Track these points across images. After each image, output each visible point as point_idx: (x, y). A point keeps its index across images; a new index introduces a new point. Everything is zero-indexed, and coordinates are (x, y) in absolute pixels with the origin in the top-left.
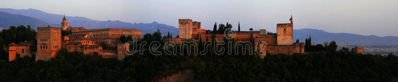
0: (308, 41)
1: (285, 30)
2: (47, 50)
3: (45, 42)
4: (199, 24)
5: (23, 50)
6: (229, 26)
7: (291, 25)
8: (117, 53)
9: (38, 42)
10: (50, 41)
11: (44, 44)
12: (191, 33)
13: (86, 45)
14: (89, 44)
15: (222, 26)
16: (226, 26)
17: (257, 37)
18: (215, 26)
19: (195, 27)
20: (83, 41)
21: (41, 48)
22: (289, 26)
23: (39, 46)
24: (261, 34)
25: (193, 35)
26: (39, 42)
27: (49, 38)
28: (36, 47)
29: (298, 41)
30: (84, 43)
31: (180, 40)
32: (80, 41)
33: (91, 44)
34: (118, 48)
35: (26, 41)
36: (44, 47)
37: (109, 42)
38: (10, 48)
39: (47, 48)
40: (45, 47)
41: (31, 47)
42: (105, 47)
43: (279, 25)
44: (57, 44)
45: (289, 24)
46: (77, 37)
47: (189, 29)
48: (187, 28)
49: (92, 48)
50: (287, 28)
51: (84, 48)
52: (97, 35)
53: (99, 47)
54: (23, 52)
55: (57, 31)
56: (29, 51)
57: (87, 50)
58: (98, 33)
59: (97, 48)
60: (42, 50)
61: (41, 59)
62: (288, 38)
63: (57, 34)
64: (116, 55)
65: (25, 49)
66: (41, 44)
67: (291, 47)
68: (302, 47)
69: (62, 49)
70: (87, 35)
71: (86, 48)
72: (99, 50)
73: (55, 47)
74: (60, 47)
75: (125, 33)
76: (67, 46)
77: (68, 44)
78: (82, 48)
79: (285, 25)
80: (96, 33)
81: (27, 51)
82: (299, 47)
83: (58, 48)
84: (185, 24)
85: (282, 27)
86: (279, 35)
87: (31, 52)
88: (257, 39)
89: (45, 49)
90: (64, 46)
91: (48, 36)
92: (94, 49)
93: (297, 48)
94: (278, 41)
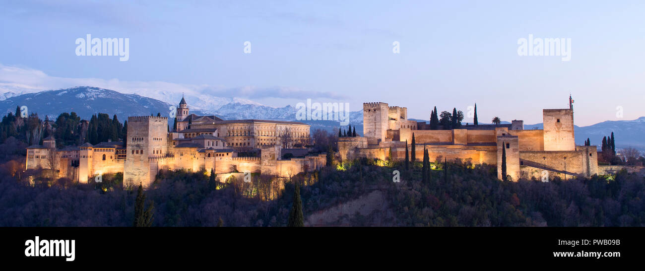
1: (558, 121)
2: (142, 157)
3: (139, 143)
4: (404, 110)
5: (104, 156)
6: (458, 116)
7: (569, 112)
8: (261, 163)
9: (128, 143)
10: (147, 141)
11: (138, 146)
12: (386, 127)
15: (446, 115)
16: (452, 112)
17: (504, 134)
18: (434, 115)
19: (394, 116)
21: (133, 152)
22: (566, 114)
23: (129, 149)
25: (388, 131)
26: (130, 142)
27: (147, 135)
28: (126, 151)
30: (207, 144)
31: (365, 140)
34: (263, 154)
35: (110, 141)
36: (137, 152)
37: (253, 143)
38: (83, 153)
39: (142, 152)
40: (139, 151)
41: (117, 150)
42: (243, 152)
43: (547, 112)
44: (159, 147)
45: (566, 110)
46: (198, 134)
47: (382, 121)
48: (378, 118)
49: (220, 155)
50: (563, 117)
51: (207, 155)
52: (233, 132)
53: (232, 152)
54: (104, 159)
55: (160, 123)
56: (113, 158)
57: (212, 158)
58: (236, 128)
59: (227, 154)
60: (134, 157)
61: (132, 171)
62: (565, 137)
63: (159, 127)
64: (260, 166)
65: (108, 154)
66: (132, 146)
67: (569, 155)
68: (591, 155)
69: (168, 155)
70: (216, 131)
71: (209, 154)
72: (231, 158)
73: (156, 152)
74: (164, 151)
75: (281, 128)
76: (177, 149)
77: (178, 147)
78: (203, 155)
79: (558, 113)
80: (232, 128)
81: (111, 158)
82: (584, 155)
83: (161, 153)
84: (375, 110)
85: (552, 116)
86: (547, 132)
87: (117, 159)
88: (503, 139)
89: (139, 154)
90: (173, 150)
91: (144, 133)
92: (223, 155)
93: (581, 156)
94: (545, 144)
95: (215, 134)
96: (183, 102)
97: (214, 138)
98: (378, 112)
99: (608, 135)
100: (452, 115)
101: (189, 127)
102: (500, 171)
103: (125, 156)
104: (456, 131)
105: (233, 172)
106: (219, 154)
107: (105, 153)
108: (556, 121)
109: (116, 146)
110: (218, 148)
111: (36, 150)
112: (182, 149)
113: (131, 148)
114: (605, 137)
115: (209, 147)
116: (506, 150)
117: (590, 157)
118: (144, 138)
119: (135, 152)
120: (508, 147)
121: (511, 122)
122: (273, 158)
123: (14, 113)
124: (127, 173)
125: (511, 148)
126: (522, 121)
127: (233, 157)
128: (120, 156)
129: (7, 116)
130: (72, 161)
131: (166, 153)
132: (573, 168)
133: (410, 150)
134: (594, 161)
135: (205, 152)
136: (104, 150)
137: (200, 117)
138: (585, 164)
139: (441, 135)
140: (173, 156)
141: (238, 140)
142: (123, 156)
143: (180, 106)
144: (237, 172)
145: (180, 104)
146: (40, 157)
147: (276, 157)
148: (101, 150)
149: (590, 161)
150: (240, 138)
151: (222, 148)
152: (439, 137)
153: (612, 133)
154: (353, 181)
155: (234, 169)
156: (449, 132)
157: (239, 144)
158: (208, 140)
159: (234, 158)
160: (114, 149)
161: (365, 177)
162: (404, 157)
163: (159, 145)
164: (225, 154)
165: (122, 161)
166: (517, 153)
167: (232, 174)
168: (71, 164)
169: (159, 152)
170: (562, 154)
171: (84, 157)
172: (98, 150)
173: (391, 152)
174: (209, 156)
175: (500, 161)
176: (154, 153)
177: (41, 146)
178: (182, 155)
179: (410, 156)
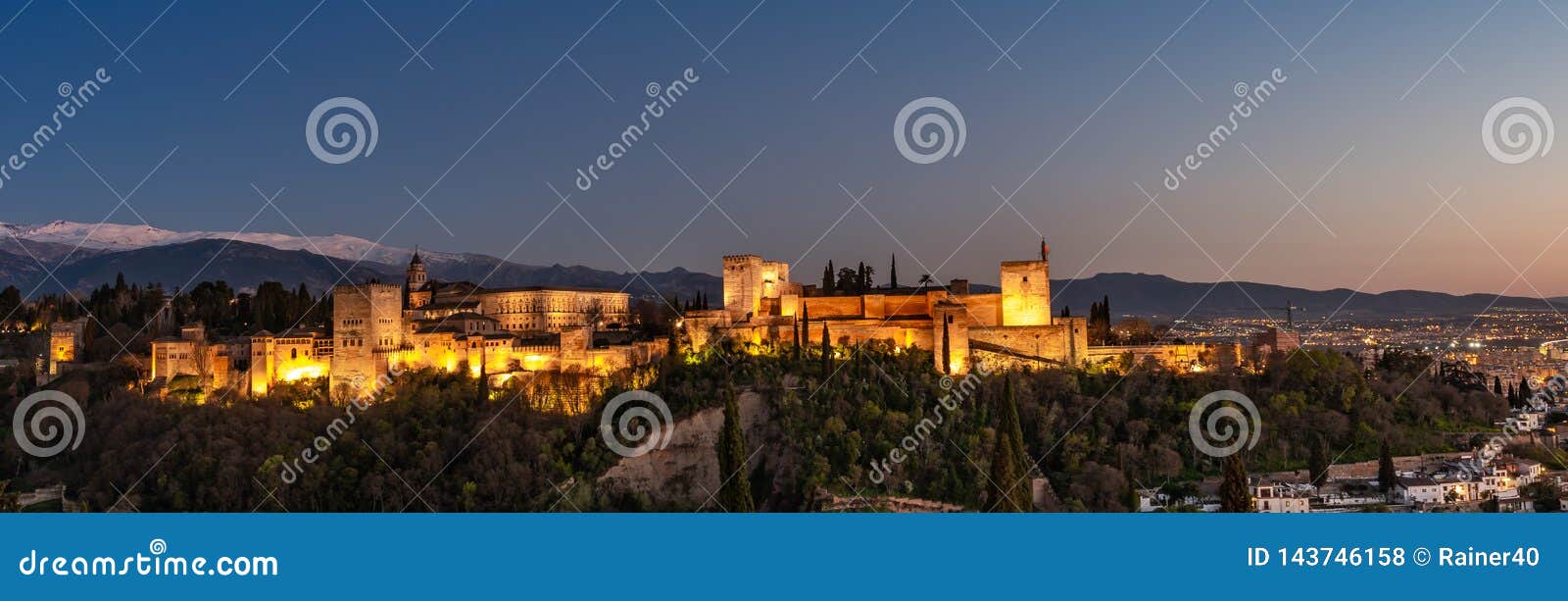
0: (1100, 312)
1: (1025, 279)
2: (361, 351)
3: (354, 328)
5: (294, 352)
6: (866, 274)
7: (1042, 265)
8: (559, 356)
9: (335, 329)
10: (370, 325)
11: (354, 333)
12: (758, 295)
15: (847, 273)
16: (856, 269)
17: (940, 303)
18: (829, 274)
21: (345, 343)
22: (1036, 269)
23: (338, 338)
25: (763, 299)
26: (339, 326)
27: (368, 315)
28: (332, 342)
31: (727, 314)
34: (563, 341)
35: (302, 327)
36: (353, 343)
38: (256, 347)
39: (360, 343)
40: (356, 341)
41: (317, 340)
43: (1008, 267)
44: (388, 334)
45: (1037, 263)
48: (747, 279)
49: (492, 344)
50: (1032, 274)
51: (471, 344)
52: (508, 307)
53: (512, 340)
54: (294, 355)
55: (388, 295)
56: (310, 353)
57: (479, 350)
58: (511, 300)
59: (504, 343)
60: (348, 351)
61: (345, 376)
62: (1035, 304)
63: (388, 302)
64: (558, 360)
65: (300, 348)
66: (344, 333)
67: (1044, 332)
68: (1077, 331)
69: (404, 347)
70: (479, 306)
71: (474, 343)
72: (511, 349)
73: (383, 342)
74: (397, 340)
75: (584, 299)
76: (420, 336)
77: (419, 332)
78: (463, 344)
79: (1025, 267)
80: (505, 300)
81: (307, 353)
82: (1067, 331)
83: (392, 344)
84: (742, 268)
85: (1015, 272)
86: (1007, 296)
87: (316, 356)
88: (941, 309)
89: (356, 347)
90: (411, 338)
91: (362, 311)
92: (497, 344)
93: (1061, 334)
94: (1005, 315)
95: (479, 310)
96: (416, 260)
98: (746, 270)
99: (1100, 301)
100: (857, 273)
101: (433, 301)
102: (939, 359)
103: (332, 350)
104: (867, 299)
105: (515, 370)
106: (490, 342)
107: (296, 346)
108: (1022, 279)
109: (314, 334)
110: (486, 332)
111: (169, 345)
112: (428, 336)
113: (340, 336)
114: (1095, 304)
115: (473, 332)
116: (949, 325)
117: (1075, 335)
118: (363, 319)
119: (349, 344)
120: (951, 322)
121: (949, 284)
122: (581, 348)
123: (112, 285)
124: (336, 378)
125: (955, 322)
126: (966, 281)
127: (513, 346)
128: (321, 350)
129: (99, 289)
130: (235, 361)
131: (400, 343)
132: (1050, 351)
133: (800, 329)
134: (1082, 340)
135: (466, 339)
136: (293, 342)
137: (452, 284)
138: (1068, 345)
139: (847, 305)
140: (412, 348)
141: (516, 320)
142: (326, 350)
143: (412, 267)
144: (521, 370)
145: (412, 264)
146: (178, 357)
147: (585, 345)
148: (288, 342)
149: (1076, 339)
150: (520, 315)
151: (492, 332)
152: (842, 308)
153: (1106, 298)
154: (714, 379)
155: (515, 366)
156: (857, 299)
157: (517, 326)
158: (470, 321)
159: (516, 349)
160: (311, 339)
161: (732, 373)
162: (791, 338)
163: (388, 331)
164: (501, 342)
165: (326, 359)
166: (965, 330)
167: (514, 374)
168: (233, 366)
169: (389, 342)
170: (1033, 330)
171: (259, 354)
172: (283, 342)
173: (770, 331)
174: (474, 346)
175: (939, 343)
176: (381, 343)
177: (178, 337)
178: (427, 345)
179: (800, 341)
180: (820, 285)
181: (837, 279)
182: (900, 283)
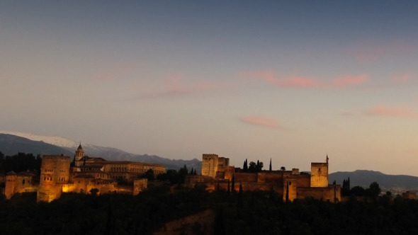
0: (346, 183)
1: (320, 170)
3: (49, 173)
4: (227, 160)
5: (24, 181)
6: (260, 165)
7: (326, 165)
8: (133, 190)
10: (56, 172)
12: (216, 169)
13: (100, 179)
14: (102, 178)
15: (252, 164)
16: (256, 163)
17: (287, 177)
18: (245, 164)
19: (221, 163)
20: (97, 174)
22: (324, 166)
23: (42, 177)
24: (293, 173)
25: (217, 172)
26: (43, 172)
27: (55, 168)
29: (334, 183)
30: (97, 176)
31: (202, 177)
32: (92, 174)
33: (106, 178)
34: (135, 184)
35: (28, 171)
36: (48, 179)
37: (128, 176)
38: (8, 178)
39: (51, 179)
41: (33, 177)
42: (121, 182)
43: (314, 165)
45: (324, 163)
46: (90, 169)
47: (214, 165)
50: (322, 168)
52: (115, 168)
53: (114, 182)
55: (64, 160)
56: (30, 182)
57: (100, 185)
58: (116, 166)
59: (111, 183)
62: (323, 179)
65: (26, 180)
67: (325, 190)
69: (70, 182)
70: (103, 168)
73: (61, 179)
74: (67, 179)
76: (76, 179)
77: (76, 177)
78: (94, 183)
79: (320, 165)
82: (333, 190)
83: (64, 181)
84: (209, 159)
85: (316, 167)
86: (313, 176)
87: (32, 183)
88: (287, 180)
90: (73, 179)
93: (331, 190)
94: (312, 183)
95: (102, 170)
96: (80, 147)
97: (101, 172)
98: (212, 160)
101: (84, 164)
103: (39, 181)
104: (260, 174)
106: (104, 182)
108: (318, 169)
109: (32, 175)
110: (104, 178)
112: (79, 179)
114: (345, 180)
115: (98, 178)
116: (289, 186)
117: (336, 191)
118: (53, 169)
119: (46, 179)
120: (290, 184)
121: (291, 170)
124: (40, 193)
125: (292, 185)
126: (298, 169)
132: (327, 197)
133: (231, 184)
134: (338, 193)
135: (95, 181)
136: (24, 176)
137: (92, 158)
138: (333, 195)
139: (250, 176)
140: (73, 183)
141: (118, 174)
143: (78, 150)
147: (144, 186)
149: (336, 193)
153: (349, 178)
156: (255, 175)
159: (116, 186)
162: (227, 188)
163: (63, 175)
164: (109, 183)
166: (295, 188)
170: (321, 189)
172: (20, 176)
173: (218, 185)
174: (98, 183)
175: (285, 192)
178: (79, 182)
179: (231, 188)
180: (242, 168)
181: (248, 165)
182: (273, 169)
